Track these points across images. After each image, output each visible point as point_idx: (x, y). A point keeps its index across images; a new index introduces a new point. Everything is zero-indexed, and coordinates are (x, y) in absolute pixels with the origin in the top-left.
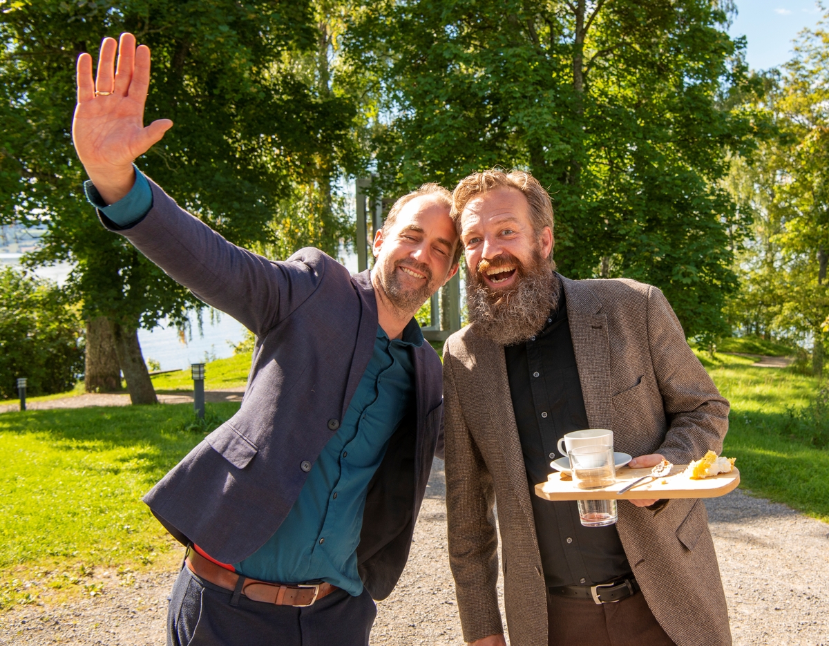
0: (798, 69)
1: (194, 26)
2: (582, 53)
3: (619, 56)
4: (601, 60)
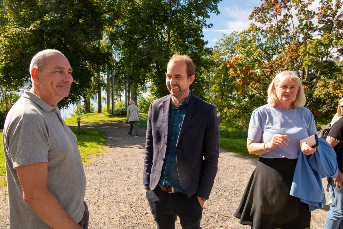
0: (217, 48)
1: (75, 33)
2: (170, 43)
3: (177, 44)
4: (174, 45)
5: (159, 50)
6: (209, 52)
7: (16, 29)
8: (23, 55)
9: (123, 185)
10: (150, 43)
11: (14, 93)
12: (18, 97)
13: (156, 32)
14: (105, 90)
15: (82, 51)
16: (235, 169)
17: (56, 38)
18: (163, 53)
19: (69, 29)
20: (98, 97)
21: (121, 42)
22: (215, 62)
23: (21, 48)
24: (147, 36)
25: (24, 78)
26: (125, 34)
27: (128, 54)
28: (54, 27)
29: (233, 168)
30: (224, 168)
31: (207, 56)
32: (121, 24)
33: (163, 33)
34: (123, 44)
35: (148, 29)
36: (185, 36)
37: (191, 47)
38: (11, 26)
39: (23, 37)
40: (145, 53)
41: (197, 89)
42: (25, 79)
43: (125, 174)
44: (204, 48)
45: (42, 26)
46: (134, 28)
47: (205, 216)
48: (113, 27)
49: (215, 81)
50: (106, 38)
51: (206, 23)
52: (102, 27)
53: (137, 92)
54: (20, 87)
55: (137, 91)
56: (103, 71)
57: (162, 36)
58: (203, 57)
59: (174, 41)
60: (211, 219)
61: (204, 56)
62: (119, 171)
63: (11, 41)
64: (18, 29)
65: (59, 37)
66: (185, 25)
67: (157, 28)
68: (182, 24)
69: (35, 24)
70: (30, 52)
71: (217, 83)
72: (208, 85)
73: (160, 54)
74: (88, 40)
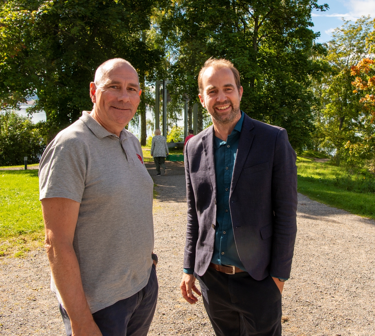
0: (334, 44)
1: (107, 19)
2: (258, 36)
3: (270, 37)
4: (264, 38)
5: (240, 47)
6: (320, 49)
7: (16, 13)
8: (26, 53)
9: (180, 262)
10: (225, 35)
11: (11, 113)
12: (18, 119)
13: (236, 17)
14: (152, 110)
15: (118, 47)
16: (362, 242)
17: (77, 27)
18: (247, 52)
19: (98, 13)
20: (142, 120)
21: (179, 33)
22: (330, 66)
23: (23, 43)
24: (220, 24)
25: (28, 90)
26: (186, 21)
27: (190, 53)
28: (74, 10)
29: (359, 240)
30: (344, 240)
31: (318, 57)
32: (179, 4)
33: (246, 19)
34: (182, 37)
35: (222, 13)
36: (282, 24)
37: (292, 42)
38: (9, 7)
39: (28, 25)
40: (218, 51)
41: (300, 110)
42: (30, 90)
43: (183, 244)
44: (313, 44)
45: (56, 8)
46: (201, 11)
47: (311, 317)
48: (168, 9)
49: (329, 98)
50: (155, 27)
51: (317, 3)
52: (150, 9)
53: (203, 114)
54: (21, 103)
55: (203, 112)
56: (150, 79)
57: (245, 24)
58: (311, 58)
59: (264, 32)
60: (323, 323)
61: (313, 56)
62: (174, 238)
63: (8, 32)
64: (20, 12)
65: (82, 26)
66: (282, 6)
67: (236, 11)
68: (278, 5)
69: (46, 6)
70: (38, 48)
71: (333, 102)
72: (319, 104)
73: (242, 53)
74: (127, 30)
